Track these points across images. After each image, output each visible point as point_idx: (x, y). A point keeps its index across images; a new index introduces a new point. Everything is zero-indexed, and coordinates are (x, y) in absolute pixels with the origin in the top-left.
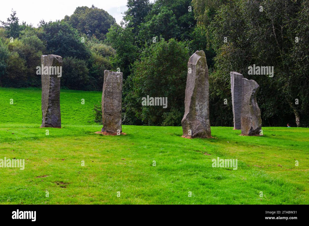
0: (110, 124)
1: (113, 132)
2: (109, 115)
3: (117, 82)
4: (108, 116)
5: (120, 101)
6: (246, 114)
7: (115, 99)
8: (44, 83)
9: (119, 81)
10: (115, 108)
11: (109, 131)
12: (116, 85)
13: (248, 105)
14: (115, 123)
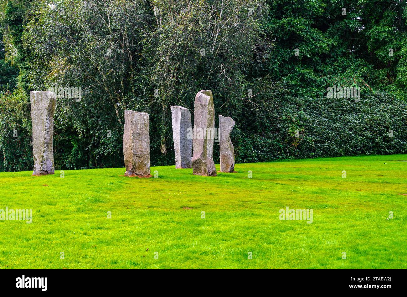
0: (139, 167)
1: (142, 174)
2: (139, 157)
3: (145, 123)
4: (137, 159)
5: (148, 143)
6: (226, 151)
7: (144, 140)
8: (37, 123)
9: (147, 122)
10: (143, 150)
11: (138, 173)
12: (144, 126)
13: (226, 142)
14: (144, 165)
